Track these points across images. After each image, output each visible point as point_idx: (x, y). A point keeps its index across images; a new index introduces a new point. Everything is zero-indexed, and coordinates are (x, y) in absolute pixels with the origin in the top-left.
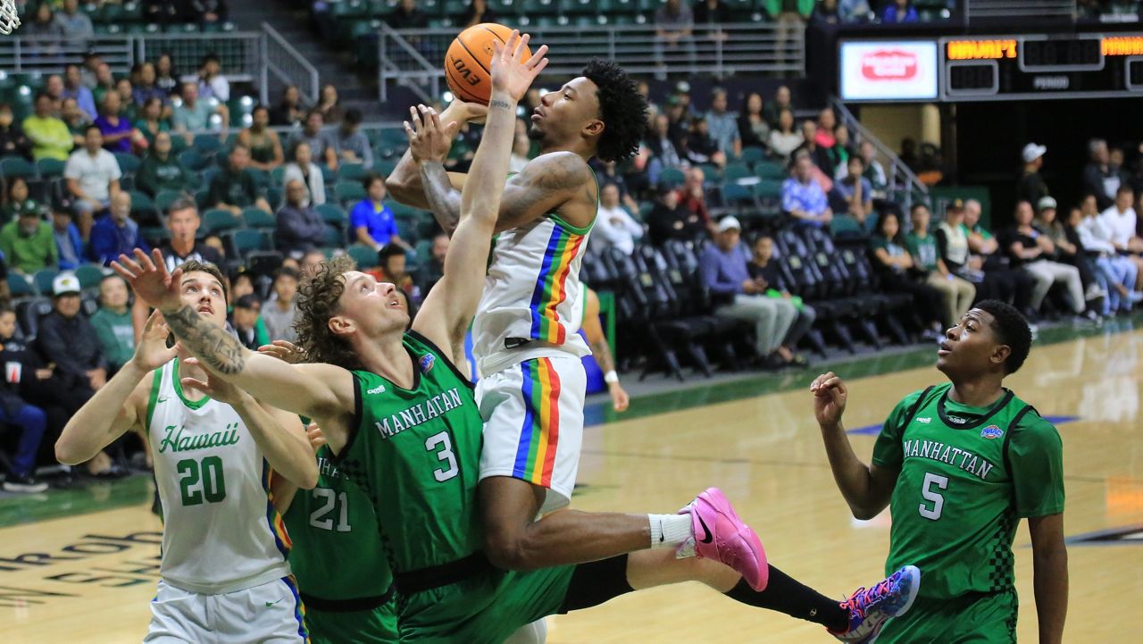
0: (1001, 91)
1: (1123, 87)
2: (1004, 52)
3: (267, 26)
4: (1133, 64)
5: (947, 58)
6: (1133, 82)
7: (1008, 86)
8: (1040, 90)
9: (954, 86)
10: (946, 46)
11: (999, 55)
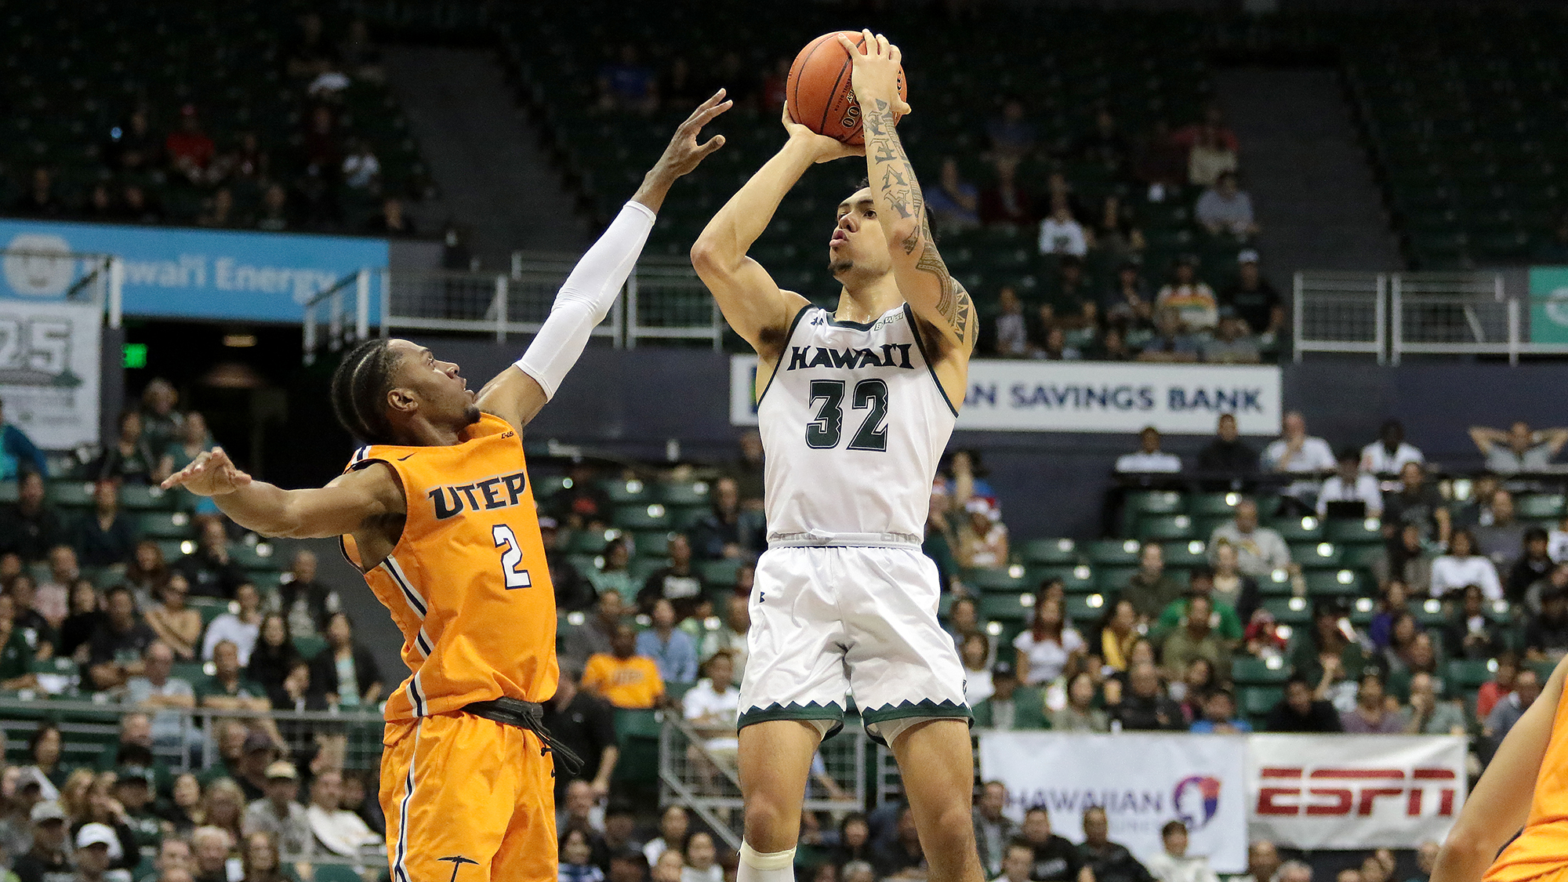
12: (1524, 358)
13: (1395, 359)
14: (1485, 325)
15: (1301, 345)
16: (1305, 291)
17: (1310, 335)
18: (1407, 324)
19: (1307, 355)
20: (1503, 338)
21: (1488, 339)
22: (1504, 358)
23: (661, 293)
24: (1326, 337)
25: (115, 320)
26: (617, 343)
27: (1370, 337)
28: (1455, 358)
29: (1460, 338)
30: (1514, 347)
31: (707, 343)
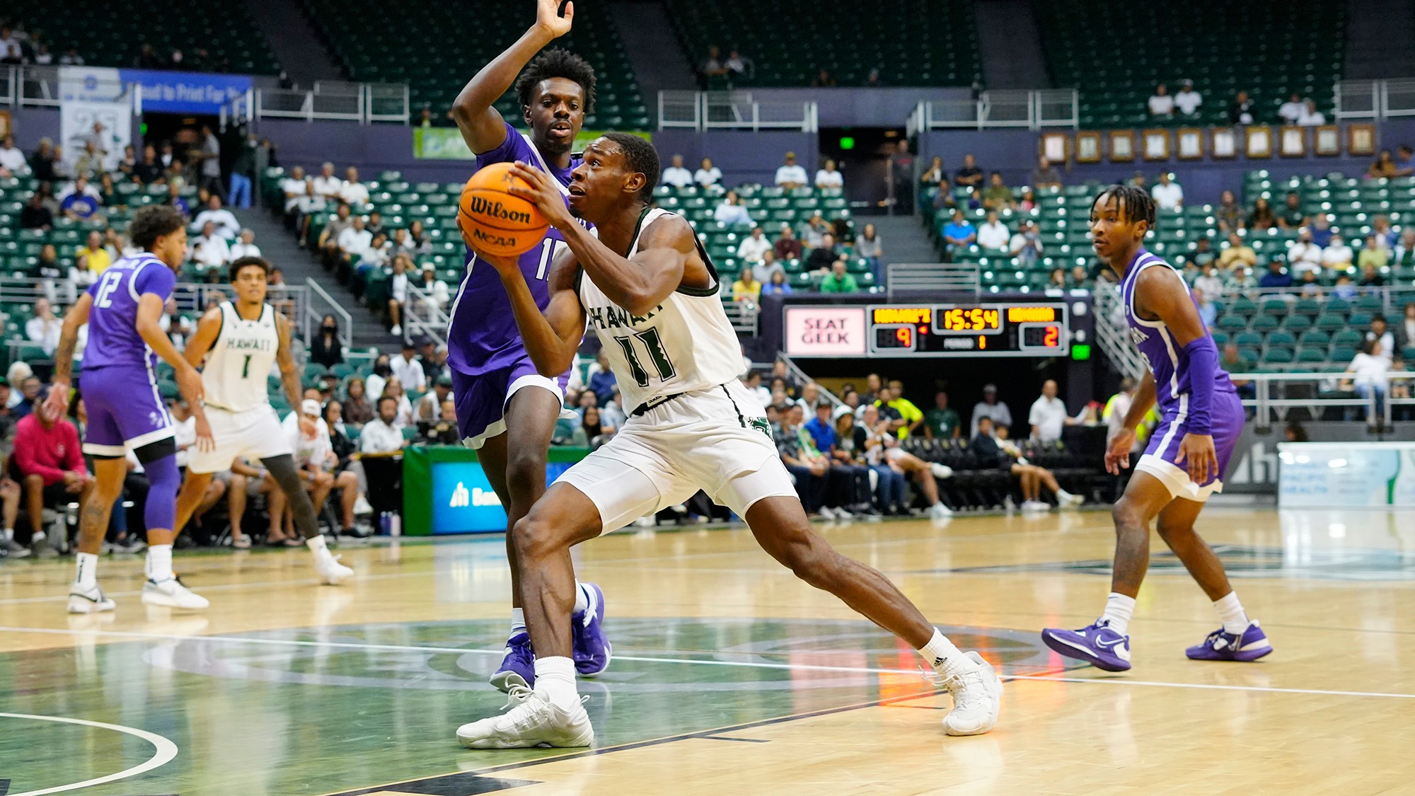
0: (918, 350)
1: (1018, 349)
2: (921, 318)
3: (311, 281)
4: (1026, 329)
5: (874, 322)
6: (1027, 344)
7: (923, 346)
8: (949, 350)
9: (879, 346)
10: (873, 312)
11: (916, 320)
12: (761, 129)
13: (705, 130)
14: (742, 114)
15: (662, 123)
16: (664, 100)
17: (666, 119)
18: (709, 114)
19: (665, 128)
20: (751, 120)
21: (744, 120)
22: (751, 129)
23: (382, 100)
24: (673, 119)
25: (138, 111)
26: (362, 122)
27: (692, 119)
28: (728, 129)
29: (727, 120)
30: (756, 124)
31: (401, 123)
